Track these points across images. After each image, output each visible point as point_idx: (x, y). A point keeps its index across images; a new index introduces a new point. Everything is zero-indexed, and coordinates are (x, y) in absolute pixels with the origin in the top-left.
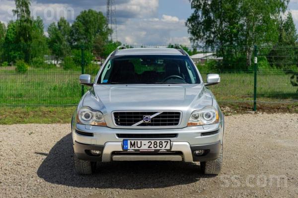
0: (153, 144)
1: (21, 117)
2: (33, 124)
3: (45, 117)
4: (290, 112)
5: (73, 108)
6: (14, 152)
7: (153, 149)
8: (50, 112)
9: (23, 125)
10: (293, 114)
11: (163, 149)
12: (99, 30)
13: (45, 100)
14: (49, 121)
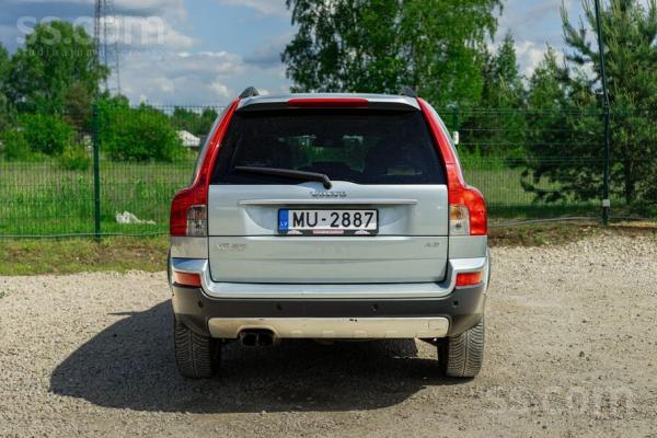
3: (18, 261)
4: (526, 244)
5: (75, 242)
10: (531, 249)
12: (79, 70)
14: (27, 269)
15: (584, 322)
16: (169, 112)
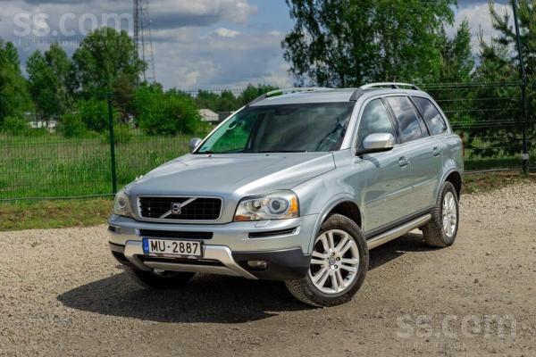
0: (179, 247)
1: (11, 220)
2: (33, 230)
3: (52, 217)
5: (97, 201)
6: (16, 272)
7: (179, 254)
8: (60, 209)
9: (17, 232)
11: (192, 256)
12: (122, 64)
13: (47, 190)
14: (59, 224)
15: (487, 254)
16: (194, 95)
